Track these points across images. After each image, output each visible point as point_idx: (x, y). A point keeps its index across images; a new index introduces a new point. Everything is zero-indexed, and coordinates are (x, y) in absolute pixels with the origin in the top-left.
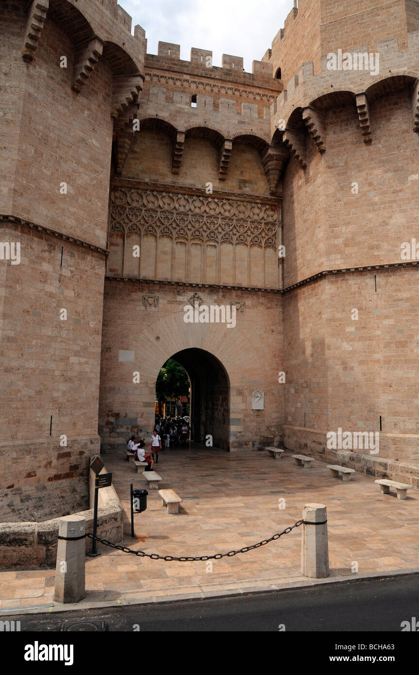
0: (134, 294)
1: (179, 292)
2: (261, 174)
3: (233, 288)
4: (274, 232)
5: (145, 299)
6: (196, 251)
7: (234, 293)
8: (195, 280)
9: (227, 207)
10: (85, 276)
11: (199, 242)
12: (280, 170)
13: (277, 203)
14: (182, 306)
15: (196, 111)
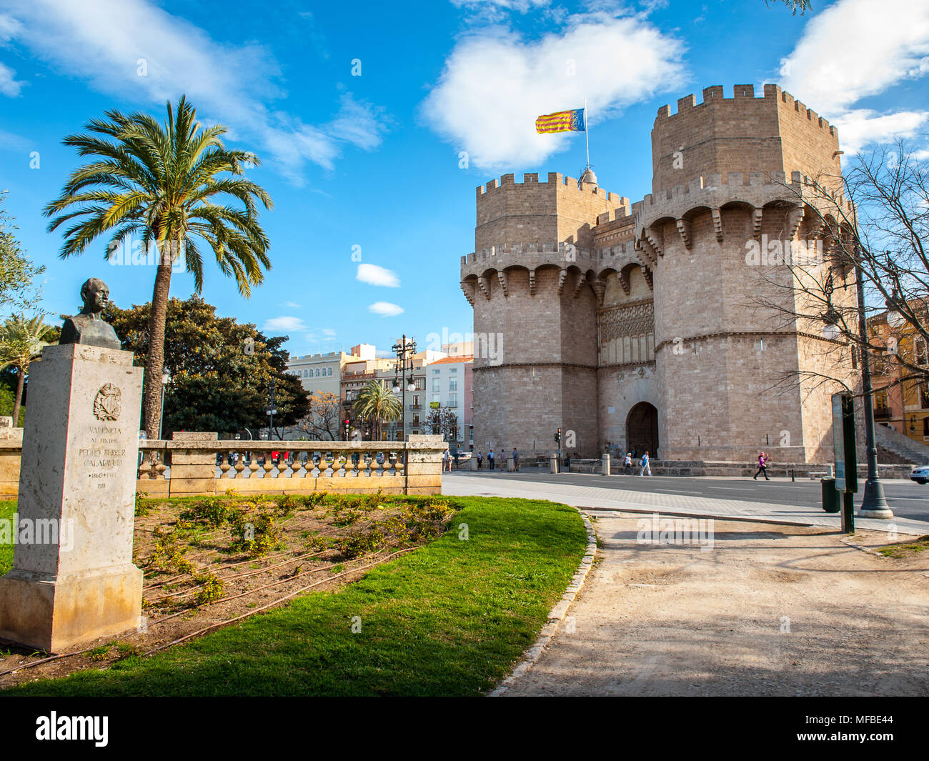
0: (612, 374)
1: (633, 368)
5: (618, 376)
6: (643, 341)
8: (643, 358)
10: (548, 378)
14: (635, 378)
15: (626, 255)
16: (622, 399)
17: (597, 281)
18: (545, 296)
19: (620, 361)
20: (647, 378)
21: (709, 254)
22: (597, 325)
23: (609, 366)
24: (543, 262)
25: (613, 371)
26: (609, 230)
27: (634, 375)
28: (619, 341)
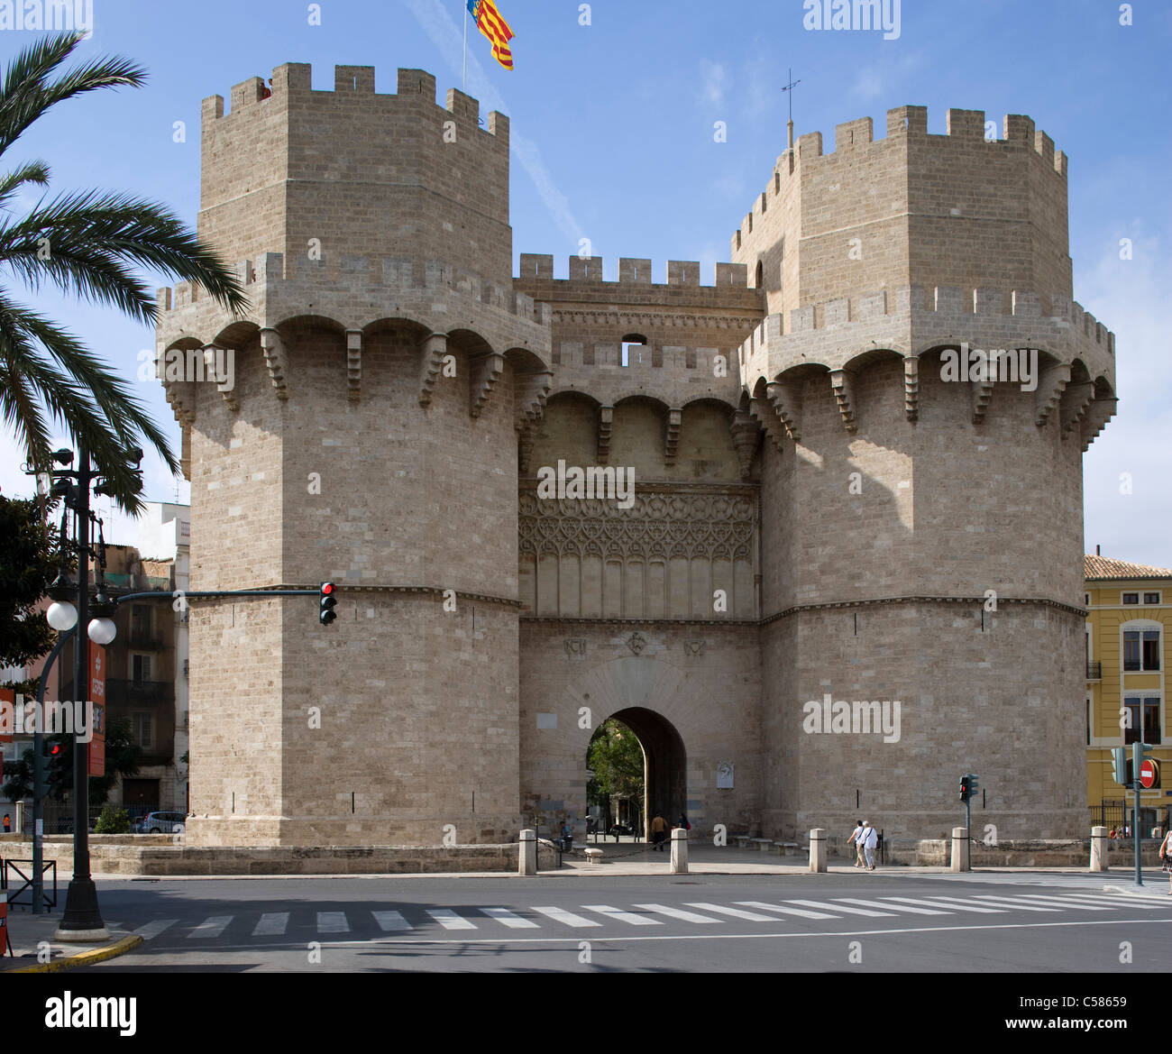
0: (553, 638)
1: (613, 632)
2: (729, 449)
3: (688, 622)
4: (748, 536)
5: (568, 644)
6: (634, 573)
7: (690, 629)
8: (634, 613)
9: (678, 504)
10: (498, 636)
11: (638, 560)
12: (754, 445)
13: (753, 491)
14: (617, 652)
15: (627, 372)
16: (579, 697)
19: (569, 608)
20: (648, 656)
21: (1018, 443)
25: (555, 632)
26: (551, 298)
27: (616, 647)
28: (570, 564)
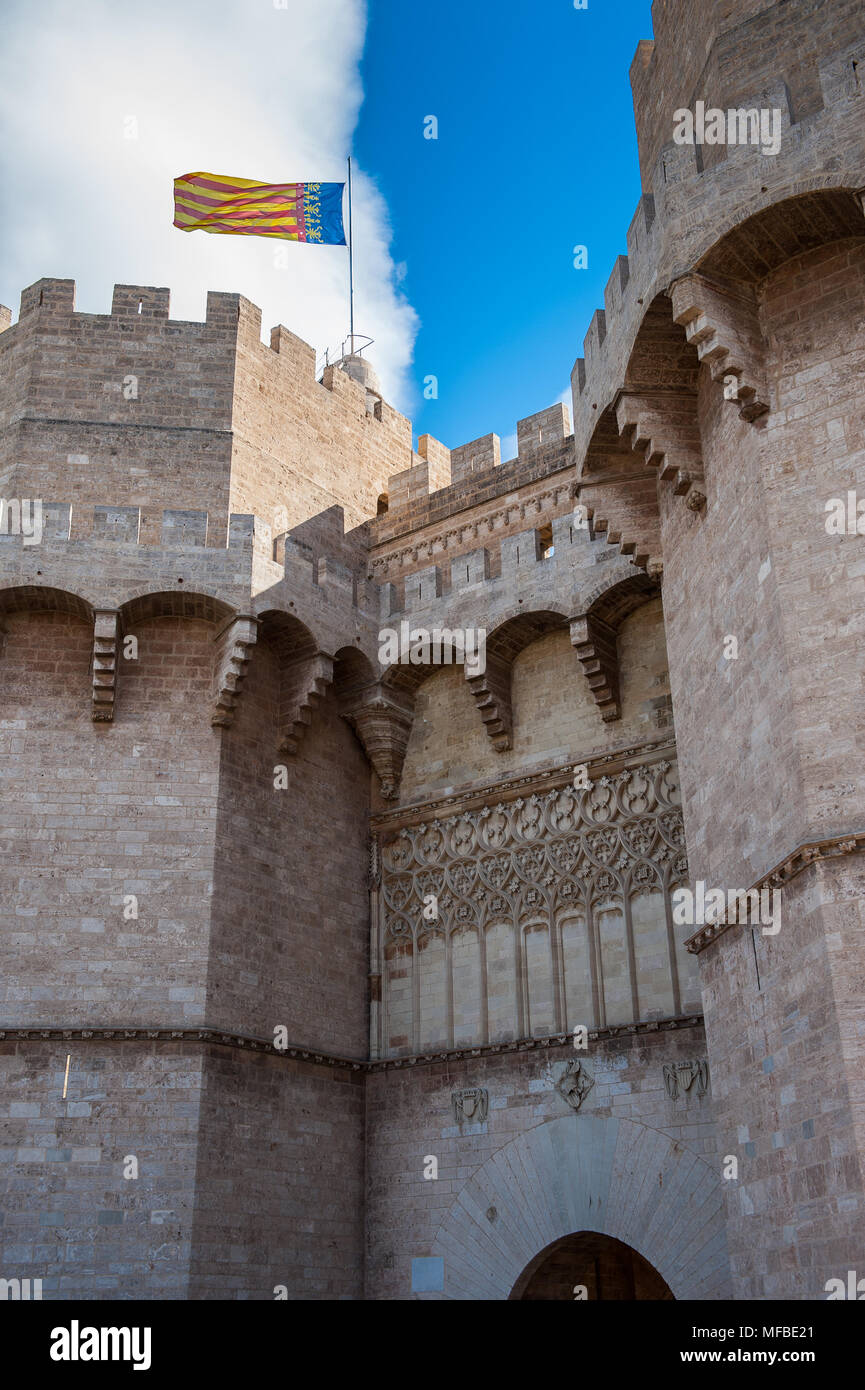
0: (435, 1094)
1: (532, 1067)
5: (457, 1104)
6: (575, 938)
7: (673, 1039)
8: (579, 1021)
10: (134, 1106)
11: (576, 912)
14: (542, 1110)
15: (499, 585)
16: (480, 1215)
17: (378, 698)
18: (155, 730)
19: (468, 1032)
20: (598, 1112)
22: (369, 883)
23: (420, 1058)
24: (155, 585)
25: (439, 1082)
26: (427, 521)
27: (538, 1098)
28: (466, 945)
